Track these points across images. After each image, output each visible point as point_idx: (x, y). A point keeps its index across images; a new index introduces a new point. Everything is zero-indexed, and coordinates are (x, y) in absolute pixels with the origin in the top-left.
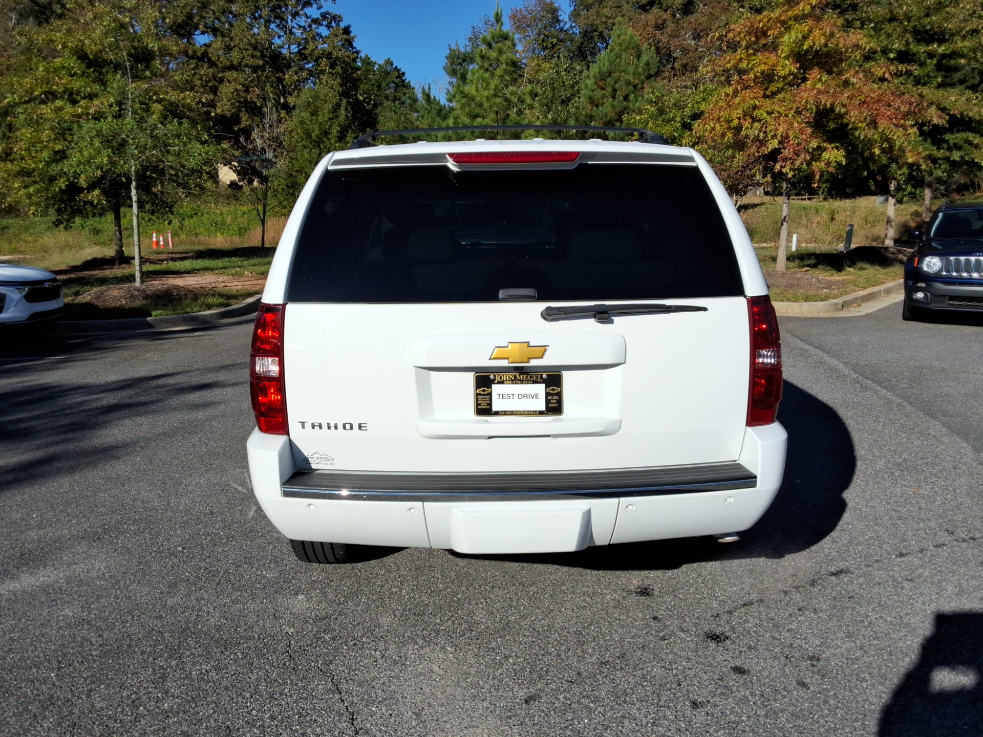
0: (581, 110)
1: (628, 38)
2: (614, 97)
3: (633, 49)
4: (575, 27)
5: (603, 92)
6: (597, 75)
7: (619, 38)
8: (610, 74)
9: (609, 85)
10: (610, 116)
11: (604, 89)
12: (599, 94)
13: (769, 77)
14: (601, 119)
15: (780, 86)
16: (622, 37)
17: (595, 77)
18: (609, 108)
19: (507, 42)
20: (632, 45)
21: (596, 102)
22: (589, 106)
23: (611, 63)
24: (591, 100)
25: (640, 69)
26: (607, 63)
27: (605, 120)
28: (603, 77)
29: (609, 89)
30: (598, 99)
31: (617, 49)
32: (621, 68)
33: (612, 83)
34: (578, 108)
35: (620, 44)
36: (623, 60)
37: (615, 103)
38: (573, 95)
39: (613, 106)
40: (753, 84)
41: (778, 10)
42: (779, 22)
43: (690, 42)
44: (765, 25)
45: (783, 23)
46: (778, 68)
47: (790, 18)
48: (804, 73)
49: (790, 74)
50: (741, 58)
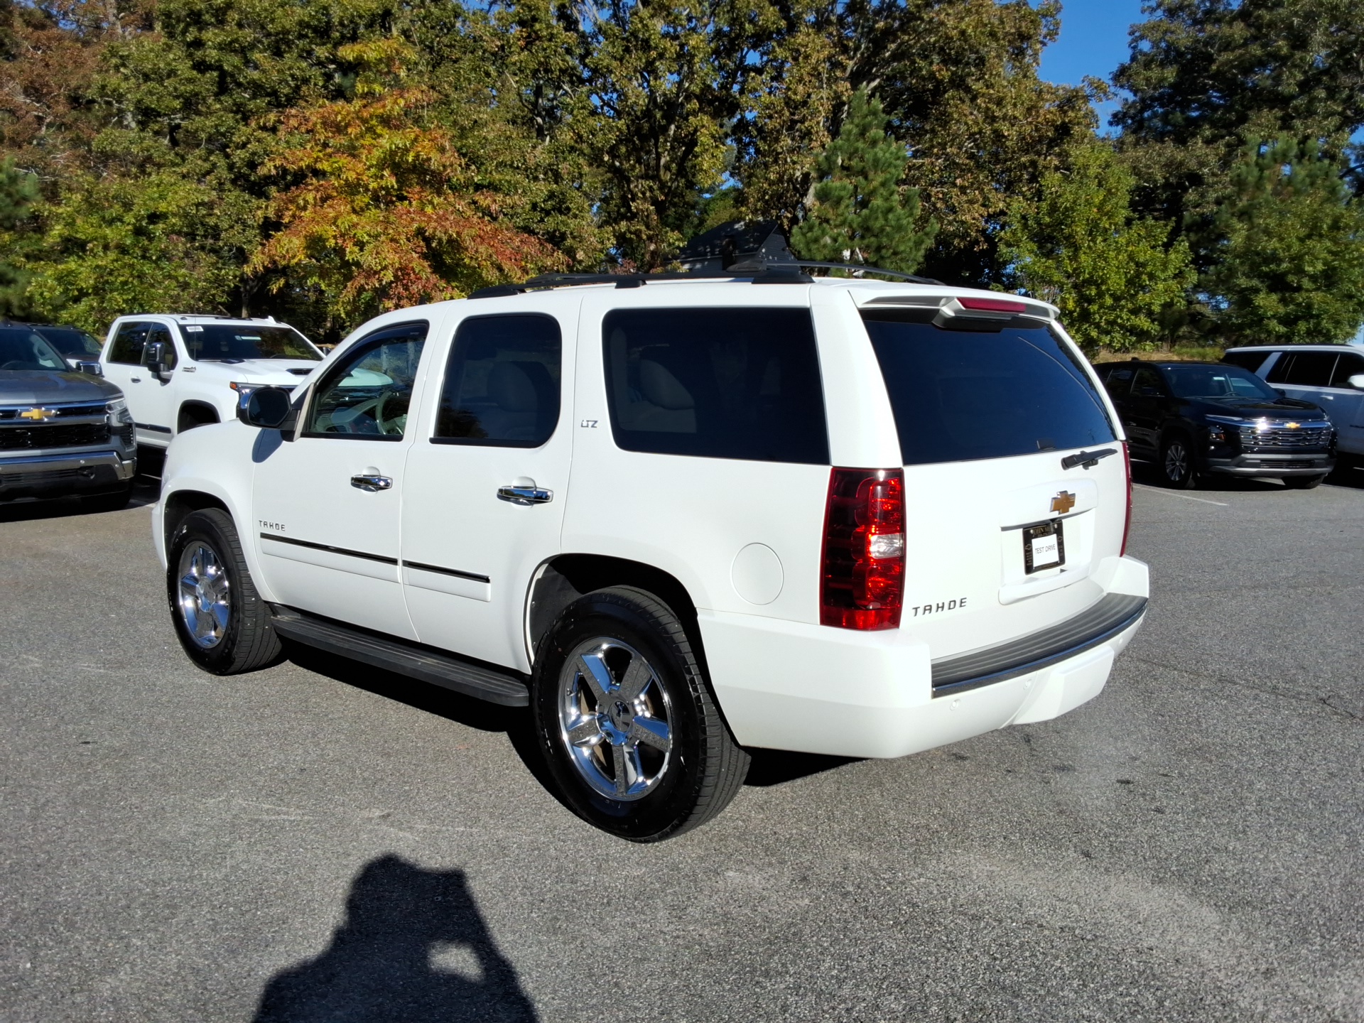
13: (353, 188)
15: (366, 200)
40: (335, 194)
41: (357, 104)
42: (358, 118)
43: (20, 99)
44: (344, 119)
45: (364, 121)
46: (365, 178)
47: (371, 116)
48: (400, 189)
49: (382, 188)
50: (318, 157)
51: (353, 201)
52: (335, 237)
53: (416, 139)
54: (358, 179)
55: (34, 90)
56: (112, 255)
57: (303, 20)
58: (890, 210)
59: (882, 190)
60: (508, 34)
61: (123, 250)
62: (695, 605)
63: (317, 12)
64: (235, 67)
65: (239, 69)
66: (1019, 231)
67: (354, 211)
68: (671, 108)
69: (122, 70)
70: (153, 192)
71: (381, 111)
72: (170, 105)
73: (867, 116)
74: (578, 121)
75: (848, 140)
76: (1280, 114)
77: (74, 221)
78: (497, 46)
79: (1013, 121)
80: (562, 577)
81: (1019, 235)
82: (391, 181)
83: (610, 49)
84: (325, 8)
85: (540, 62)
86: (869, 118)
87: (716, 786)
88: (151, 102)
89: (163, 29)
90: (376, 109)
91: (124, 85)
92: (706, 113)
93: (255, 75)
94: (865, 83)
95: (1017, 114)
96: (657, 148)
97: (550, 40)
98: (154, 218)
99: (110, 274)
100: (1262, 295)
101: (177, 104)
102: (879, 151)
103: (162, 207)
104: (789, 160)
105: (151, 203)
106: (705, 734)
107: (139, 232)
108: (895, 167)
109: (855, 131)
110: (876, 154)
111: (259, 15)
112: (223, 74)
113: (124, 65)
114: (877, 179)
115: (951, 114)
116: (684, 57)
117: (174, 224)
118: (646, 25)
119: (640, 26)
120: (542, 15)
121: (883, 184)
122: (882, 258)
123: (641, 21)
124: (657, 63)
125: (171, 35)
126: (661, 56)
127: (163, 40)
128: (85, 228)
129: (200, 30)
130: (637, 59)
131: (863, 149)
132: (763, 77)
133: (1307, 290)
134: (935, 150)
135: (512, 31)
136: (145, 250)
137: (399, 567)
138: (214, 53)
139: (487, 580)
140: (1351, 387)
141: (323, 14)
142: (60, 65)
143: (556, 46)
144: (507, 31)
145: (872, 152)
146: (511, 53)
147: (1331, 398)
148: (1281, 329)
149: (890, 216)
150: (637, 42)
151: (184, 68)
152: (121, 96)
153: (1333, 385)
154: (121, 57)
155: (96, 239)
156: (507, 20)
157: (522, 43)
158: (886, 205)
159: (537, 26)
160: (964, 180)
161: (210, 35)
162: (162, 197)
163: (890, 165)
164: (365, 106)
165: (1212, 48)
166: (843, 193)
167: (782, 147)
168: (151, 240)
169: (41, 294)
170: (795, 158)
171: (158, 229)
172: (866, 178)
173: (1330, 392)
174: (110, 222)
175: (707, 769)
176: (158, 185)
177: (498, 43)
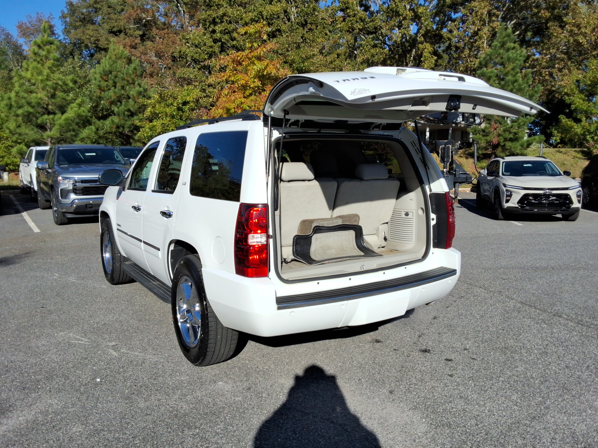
0: (93, 93)
1: (120, 52)
2: (115, 87)
3: (124, 58)
4: (67, 39)
5: (107, 83)
6: (102, 72)
7: (114, 51)
8: (111, 73)
9: (111, 79)
10: (113, 98)
11: (107, 81)
12: (104, 84)
13: (244, 87)
14: (108, 99)
15: (250, 92)
16: (116, 51)
17: (100, 73)
18: (112, 93)
19: (52, 46)
20: (123, 56)
21: (103, 89)
22: (99, 91)
23: (111, 66)
24: (100, 87)
25: (130, 72)
26: (108, 66)
27: (110, 100)
28: (106, 74)
29: (111, 82)
30: (104, 87)
31: (114, 57)
32: (118, 70)
33: (113, 78)
34: (90, 91)
35: (115, 55)
36: (118, 64)
37: (116, 90)
38: (86, 83)
39: (115, 92)
40: (237, 90)
41: (247, 52)
42: (247, 58)
43: (154, 59)
44: (241, 59)
45: (249, 59)
46: (249, 83)
47: (253, 57)
48: (263, 87)
49: (256, 87)
50: (230, 75)
51: (244, 93)
52: (234, 108)
53: (267, 65)
54: (247, 84)
55: (159, 55)
56: (168, 119)
57: (252, 18)
58: (516, 81)
59: (512, 72)
60: (336, 16)
61: (173, 117)
62: (202, 263)
63: (257, 14)
64: (226, 40)
65: (228, 41)
66: (574, 89)
67: (244, 97)
68: (413, 42)
69: (187, 44)
70: (185, 93)
71: (256, 54)
72: (204, 57)
73: (504, 37)
74: (366, 51)
75: (495, 49)
77: (155, 106)
78: (331, 22)
79: (585, 35)
80: (184, 250)
81: (575, 90)
82: (258, 83)
83: (381, 18)
84: (261, 12)
85: (349, 27)
86: (506, 38)
87: (216, 343)
88: (196, 56)
89: (202, 26)
90: (255, 53)
91: (188, 50)
92: (427, 42)
93: (235, 43)
94: (509, 22)
95: (587, 31)
96: (406, 60)
97: (354, 16)
98: (185, 103)
99: (167, 126)
101: (206, 57)
102: (511, 54)
103: (188, 99)
104: (469, 61)
105: (184, 98)
106: (208, 320)
107: (179, 109)
108: (519, 60)
109: (499, 45)
110: (509, 55)
111: (236, 18)
112: (223, 43)
113: (188, 42)
114: (510, 67)
115: (552, 34)
116: (416, 18)
117: (192, 106)
118: (398, 5)
119: (394, 6)
120: (350, 5)
121: (513, 69)
123: (395, 4)
124: (403, 22)
125: (206, 29)
126: (405, 19)
127: (203, 31)
128: (159, 108)
129: (214, 26)
130: (395, 21)
131: (502, 53)
132: (455, 23)
134: (544, 51)
135: (338, 14)
136: (181, 116)
137: (142, 243)
138: (218, 35)
139: (159, 250)
141: (260, 15)
142: (167, 44)
143: (357, 19)
144: (335, 14)
145: (507, 54)
146: (337, 24)
149: (515, 84)
150: (393, 13)
151: (210, 42)
152: (187, 55)
154: (187, 39)
155: (162, 113)
156: (335, 10)
157: (342, 19)
158: (513, 79)
159: (348, 11)
160: (560, 65)
161: (218, 28)
162: (188, 95)
163: (516, 60)
164: (250, 52)
166: (491, 74)
167: (465, 55)
168: (183, 112)
169: (144, 135)
170: (471, 60)
171: (186, 108)
172: (504, 67)
174: (168, 106)
175: (209, 336)
176: (187, 90)
177: (331, 20)
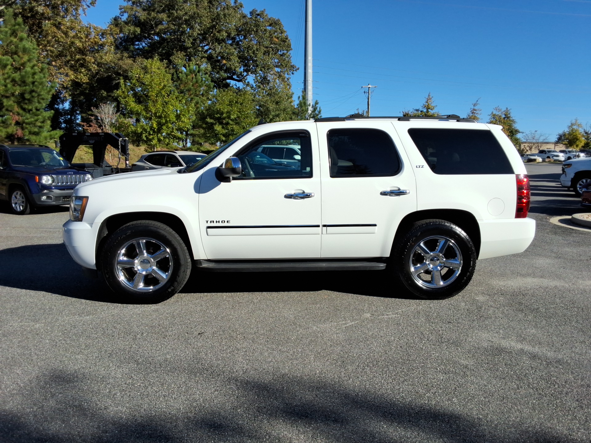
62: (478, 219)
76: (185, 54)
100: (217, 126)
122: (33, 97)
133: (232, 125)
137: (320, 228)
139: (375, 225)
140: (295, 159)
147: (286, 163)
148: (224, 139)
153: (285, 159)
160: (56, 63)
165: (153, 22)
173: (285, 161)
